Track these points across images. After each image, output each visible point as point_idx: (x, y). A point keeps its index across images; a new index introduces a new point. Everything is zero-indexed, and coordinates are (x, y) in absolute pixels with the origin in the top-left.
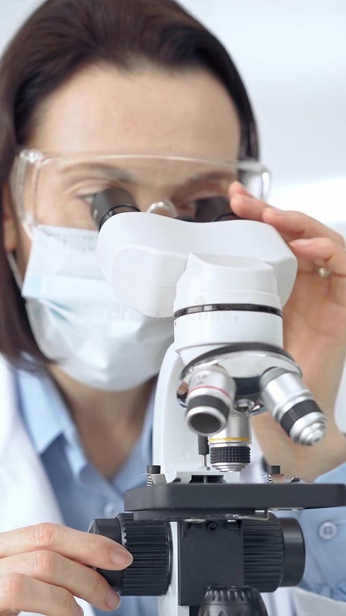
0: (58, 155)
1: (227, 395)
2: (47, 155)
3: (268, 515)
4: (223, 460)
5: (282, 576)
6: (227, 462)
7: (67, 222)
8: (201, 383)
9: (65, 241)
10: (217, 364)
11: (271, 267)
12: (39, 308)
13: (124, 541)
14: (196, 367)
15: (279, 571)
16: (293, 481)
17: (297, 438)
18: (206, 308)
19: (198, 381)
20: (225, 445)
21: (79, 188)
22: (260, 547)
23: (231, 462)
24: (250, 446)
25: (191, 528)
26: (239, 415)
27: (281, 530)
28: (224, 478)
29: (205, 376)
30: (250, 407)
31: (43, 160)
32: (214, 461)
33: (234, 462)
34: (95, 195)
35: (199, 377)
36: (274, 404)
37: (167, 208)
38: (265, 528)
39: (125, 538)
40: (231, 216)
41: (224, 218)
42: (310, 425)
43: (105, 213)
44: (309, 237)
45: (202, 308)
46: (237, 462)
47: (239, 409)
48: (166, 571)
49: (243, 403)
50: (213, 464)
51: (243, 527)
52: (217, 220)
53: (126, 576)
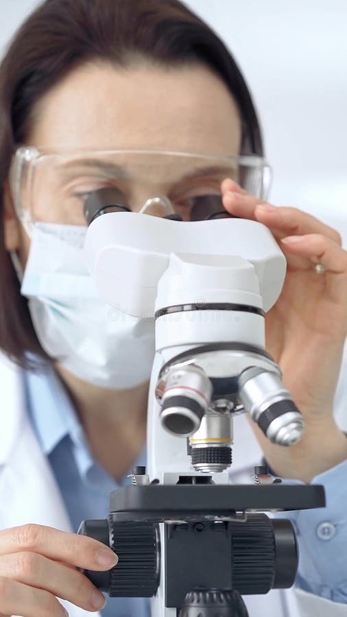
0: (54, 152)
1: (202, 395)
2: (43, 152)
3: (246, 516)
4: (202, 461)
5: (273, 578)
6: (207, 462)
7: (65, 219)
8: (176, 383)
9: (62, 239)
10: (192, 364)
11: (252, 266)
12: (41, 307)
13: (112, 542)
14: (172, 367)
15: (271, 573)
16: (275, 482)
17: (274, 439)
18: (185, 308)
19: (173, 381)
20: (206, 446)
21: (74, 187)
22: (250, 548)
23: (211, 462)
24: (232, 447)
25: (178, 529)
26: (220, 416)
27: (272, 531)
28: (213, 479)
29: (179, 377)
30: (228, 407)
31: (38, 157)
32: (195, 461)
33: (214, 462)
34: (89, 193)
35: (174, 378)
36: (251, 403)
37: (163, 204)
38: (256, 529)
39: (113, 539)
40: (223, 215)
41: (217, 216)
42: (286, 425)
43: (97, 212)
44: (302, 234)
45: (181, 308)
46: (218, 463)
47: (218, 409)
48: (154, 573)
49: (222, 403)
50: (194, 465)
51: (229, 528)
52: (210, 219)
53: (114, 577)
